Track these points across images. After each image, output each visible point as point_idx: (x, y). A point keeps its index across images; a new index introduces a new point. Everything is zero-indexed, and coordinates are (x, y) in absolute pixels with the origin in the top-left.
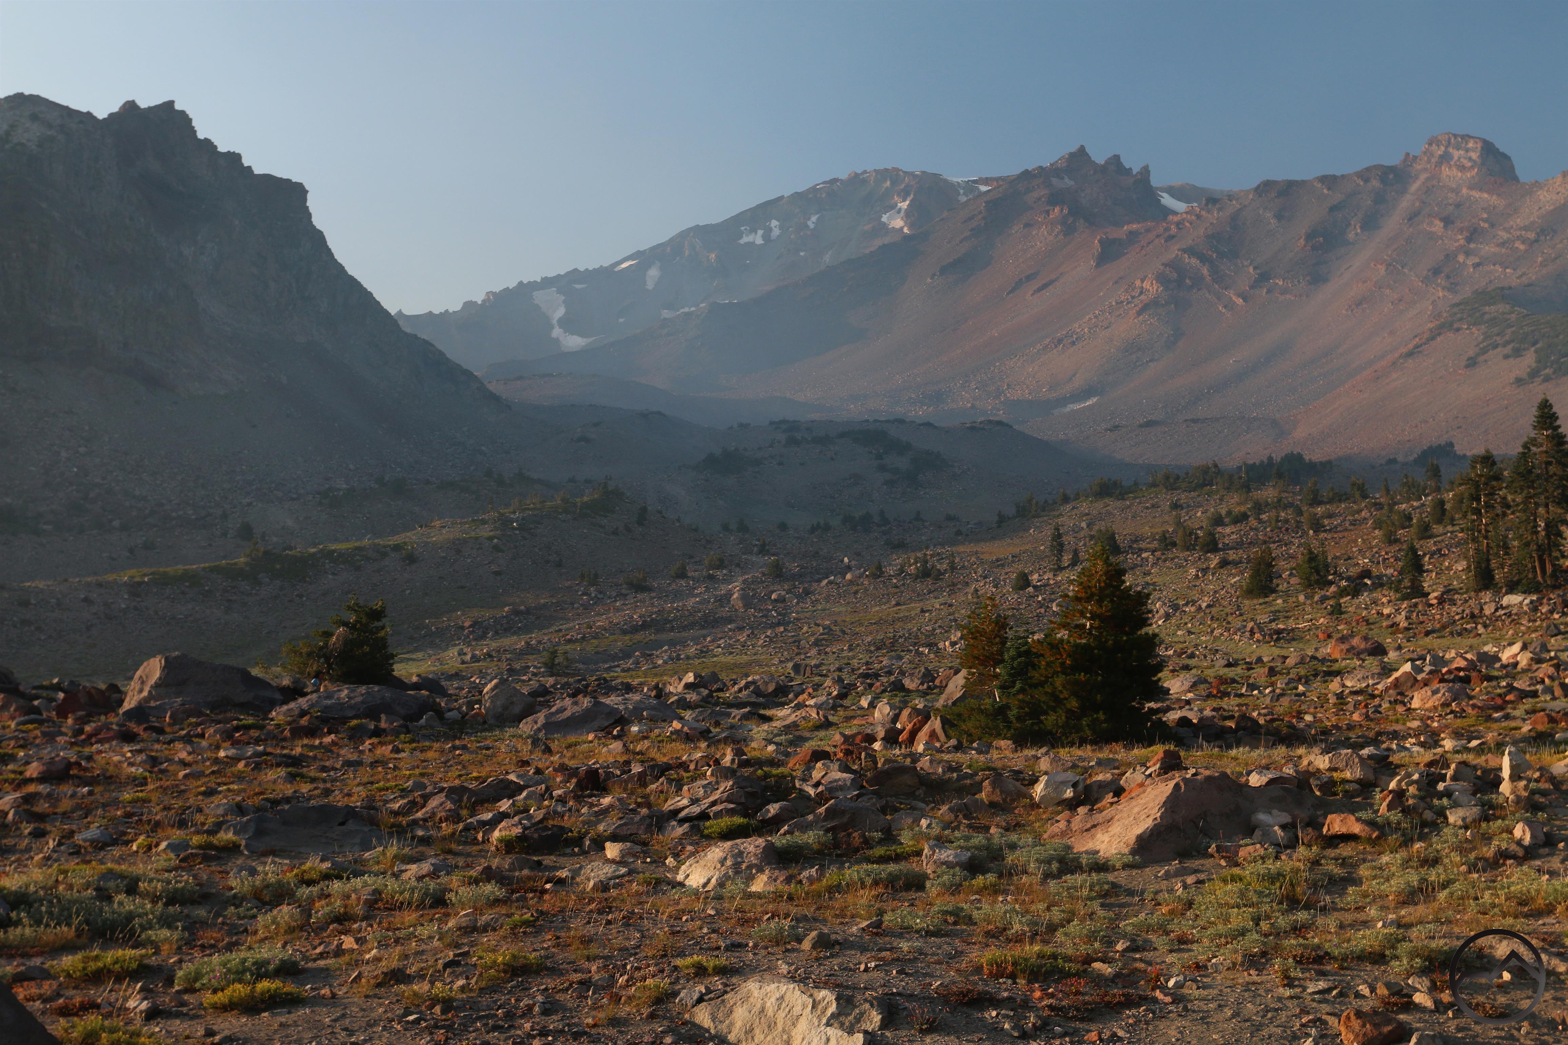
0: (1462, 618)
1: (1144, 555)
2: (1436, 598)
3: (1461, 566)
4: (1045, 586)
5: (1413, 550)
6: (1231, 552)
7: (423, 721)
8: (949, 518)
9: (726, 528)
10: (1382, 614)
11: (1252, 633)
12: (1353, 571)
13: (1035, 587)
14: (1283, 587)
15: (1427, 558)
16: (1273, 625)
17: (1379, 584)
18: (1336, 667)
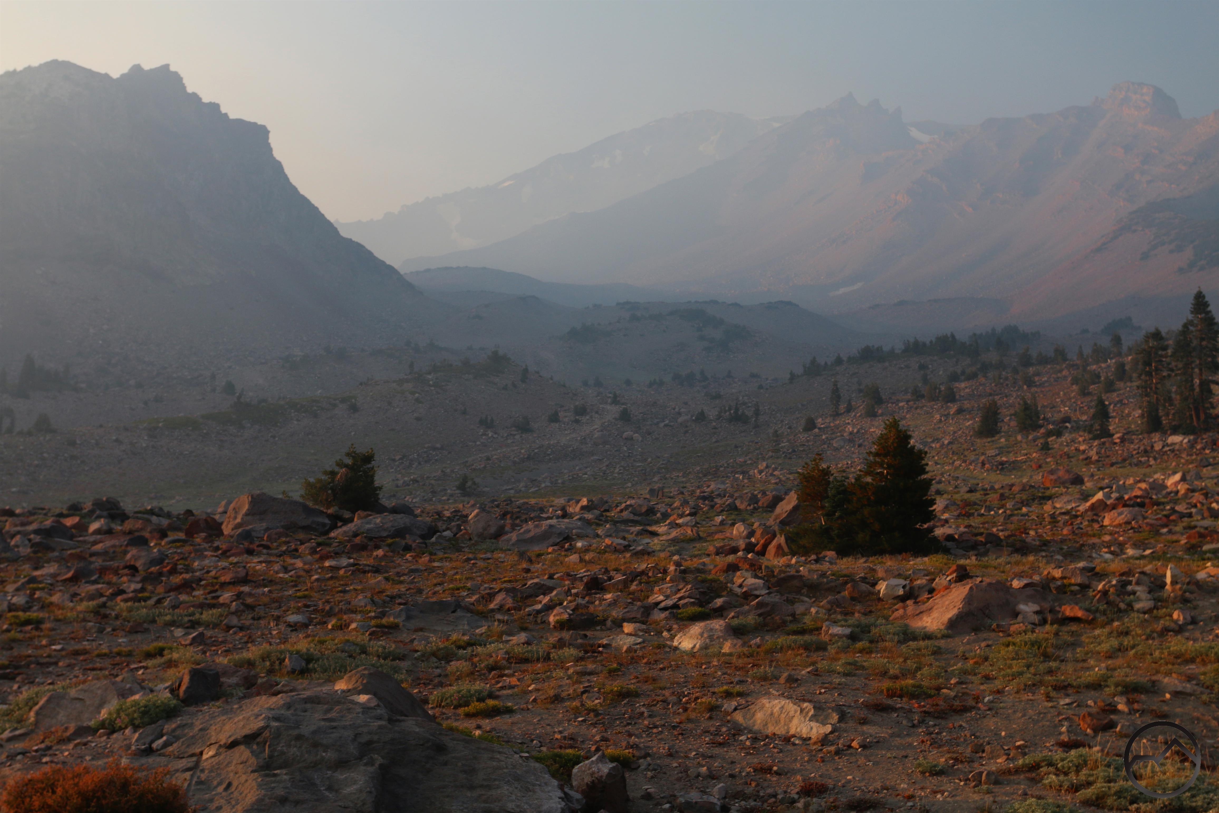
0: (1138, 453)
1: (901, 404)
2: (1118, 438)
3: (1138, 413)
4: (827, 427)
5: (1101, 402)
6: (966, 402)
7: (434, 539)
8: (753, 376)
9: (585, 384)
10: (1079, 450)
11: (983, 464)
12: (1057, 417)
13: (820, 429)
14: (1005, 428)
15: (1112, 407)
16: (998, 458)
17: (1077, 428)
18: (1048, 493)
